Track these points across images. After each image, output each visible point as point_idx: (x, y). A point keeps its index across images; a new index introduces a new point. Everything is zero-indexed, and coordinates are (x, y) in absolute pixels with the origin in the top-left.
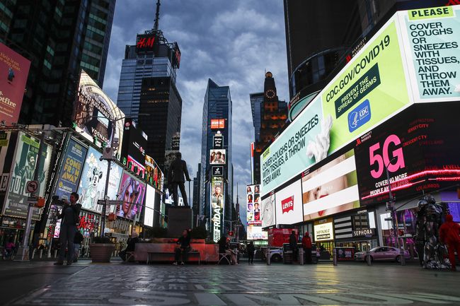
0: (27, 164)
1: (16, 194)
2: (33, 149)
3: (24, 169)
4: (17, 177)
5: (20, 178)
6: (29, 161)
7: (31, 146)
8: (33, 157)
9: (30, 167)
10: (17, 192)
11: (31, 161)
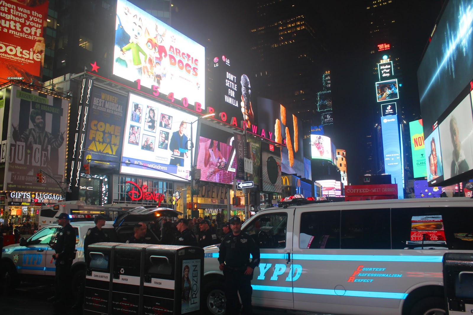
0: (31, 126)
1: (20, 165)
2: (38, 106)
3: (27, 132)
4: (18, 143)
5: (24, 144)
6: (33, 121)
7: (34, 103)
8: (40, 117)
9: (37, 130)
10: (22, 162)
11: (37, 121)
